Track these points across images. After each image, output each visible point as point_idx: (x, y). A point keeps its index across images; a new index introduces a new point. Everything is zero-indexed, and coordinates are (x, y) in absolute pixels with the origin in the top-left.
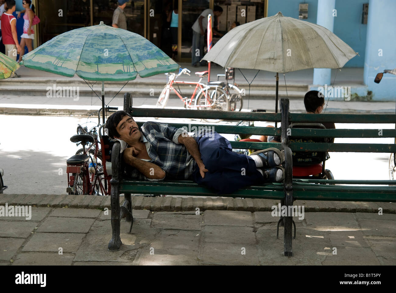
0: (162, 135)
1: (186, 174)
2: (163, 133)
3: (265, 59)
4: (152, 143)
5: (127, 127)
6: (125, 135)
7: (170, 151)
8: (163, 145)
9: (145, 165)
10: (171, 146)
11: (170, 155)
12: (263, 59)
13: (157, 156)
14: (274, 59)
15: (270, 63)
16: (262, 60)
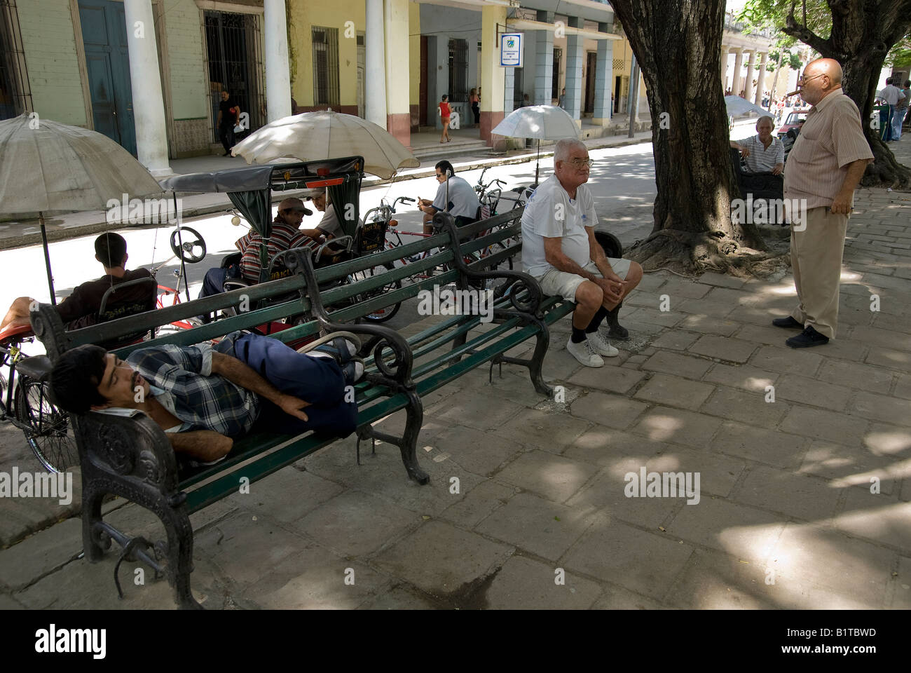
0: (181, 370)
1: (248, 426)
2: (181, 365)
3: (64, 191)
4: (173, 392)
5: (121, 379)
6: (123, 395)
7: (207, 393)
8: (192, 387)
9: (198, 439)
10: (203, 384)
11: (211, 402)
12: (61, 192)
13: (193, 413)
14: (80, 190)
15: (74, 197)
16: (58, 193)
